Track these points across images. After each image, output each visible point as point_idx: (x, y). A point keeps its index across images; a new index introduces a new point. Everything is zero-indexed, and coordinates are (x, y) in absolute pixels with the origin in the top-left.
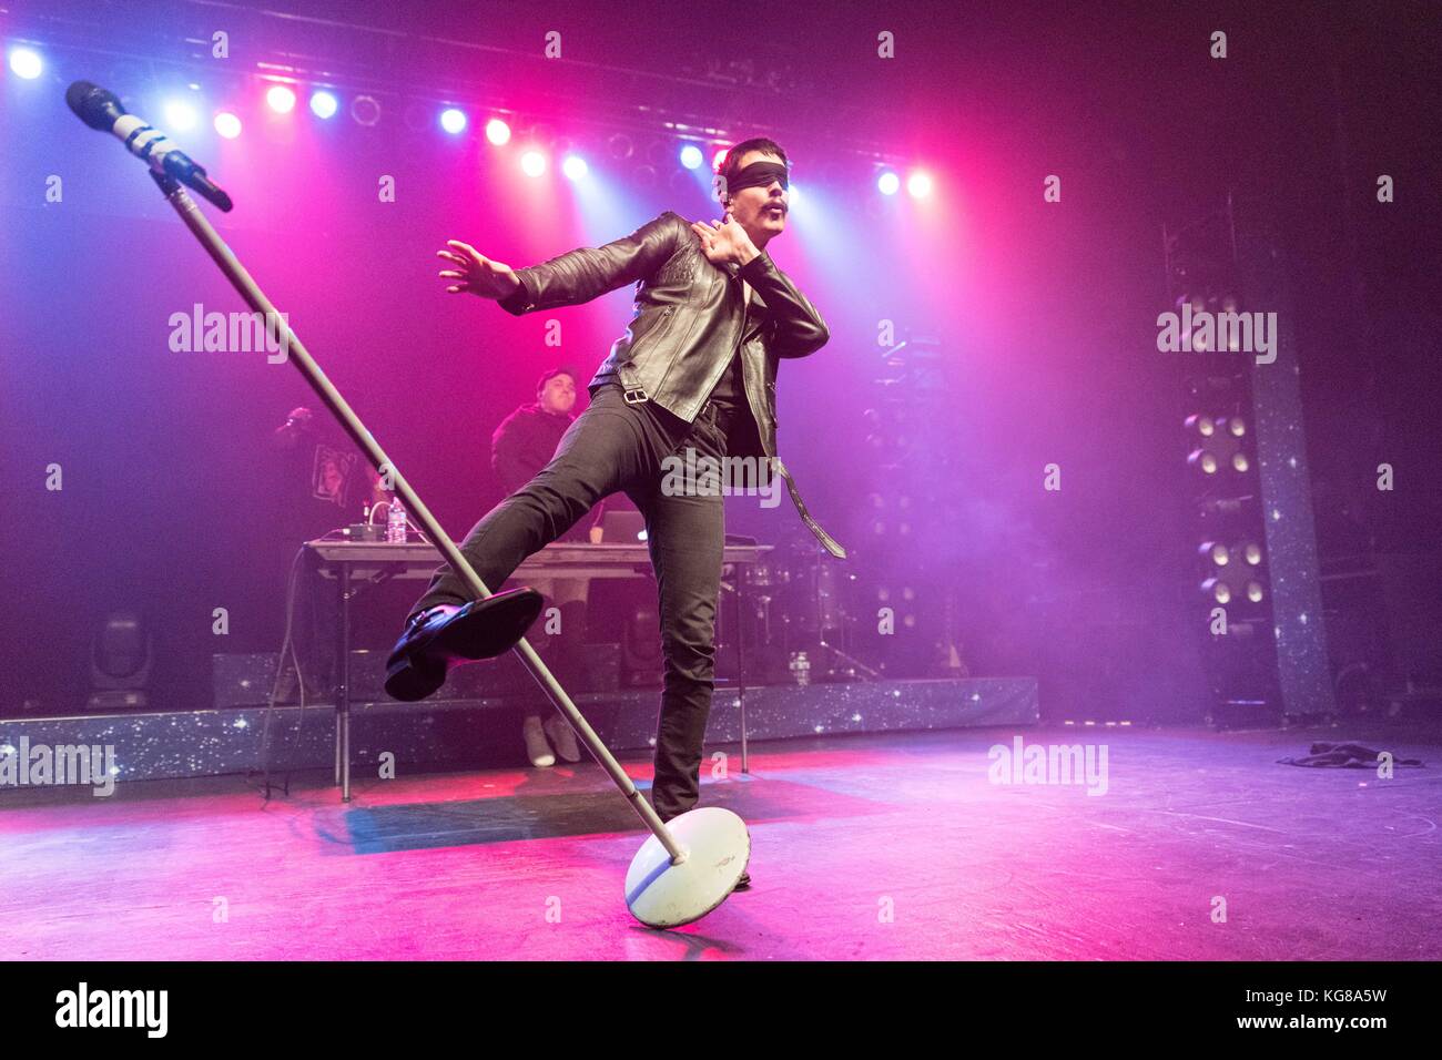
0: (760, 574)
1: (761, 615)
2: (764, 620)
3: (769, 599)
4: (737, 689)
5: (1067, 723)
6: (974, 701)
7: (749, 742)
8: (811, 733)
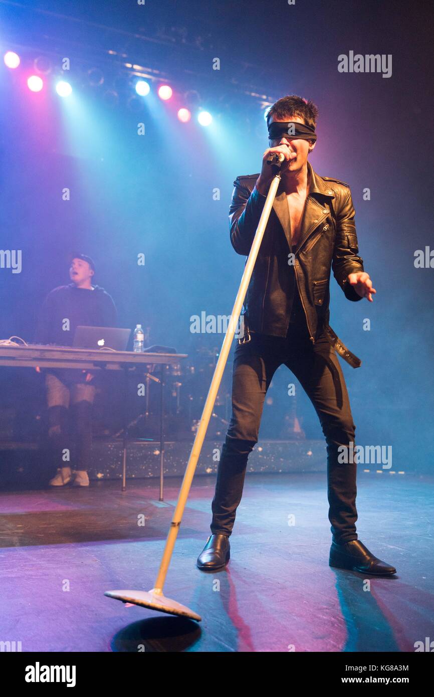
0: (176, 368)
1: (175, 394)
2: (176, 397)
3: (180, 384)
4: (159, 443)
5: (366, 471)
6: (308, 455)
7: (165, 478)
8: (203, 473)
